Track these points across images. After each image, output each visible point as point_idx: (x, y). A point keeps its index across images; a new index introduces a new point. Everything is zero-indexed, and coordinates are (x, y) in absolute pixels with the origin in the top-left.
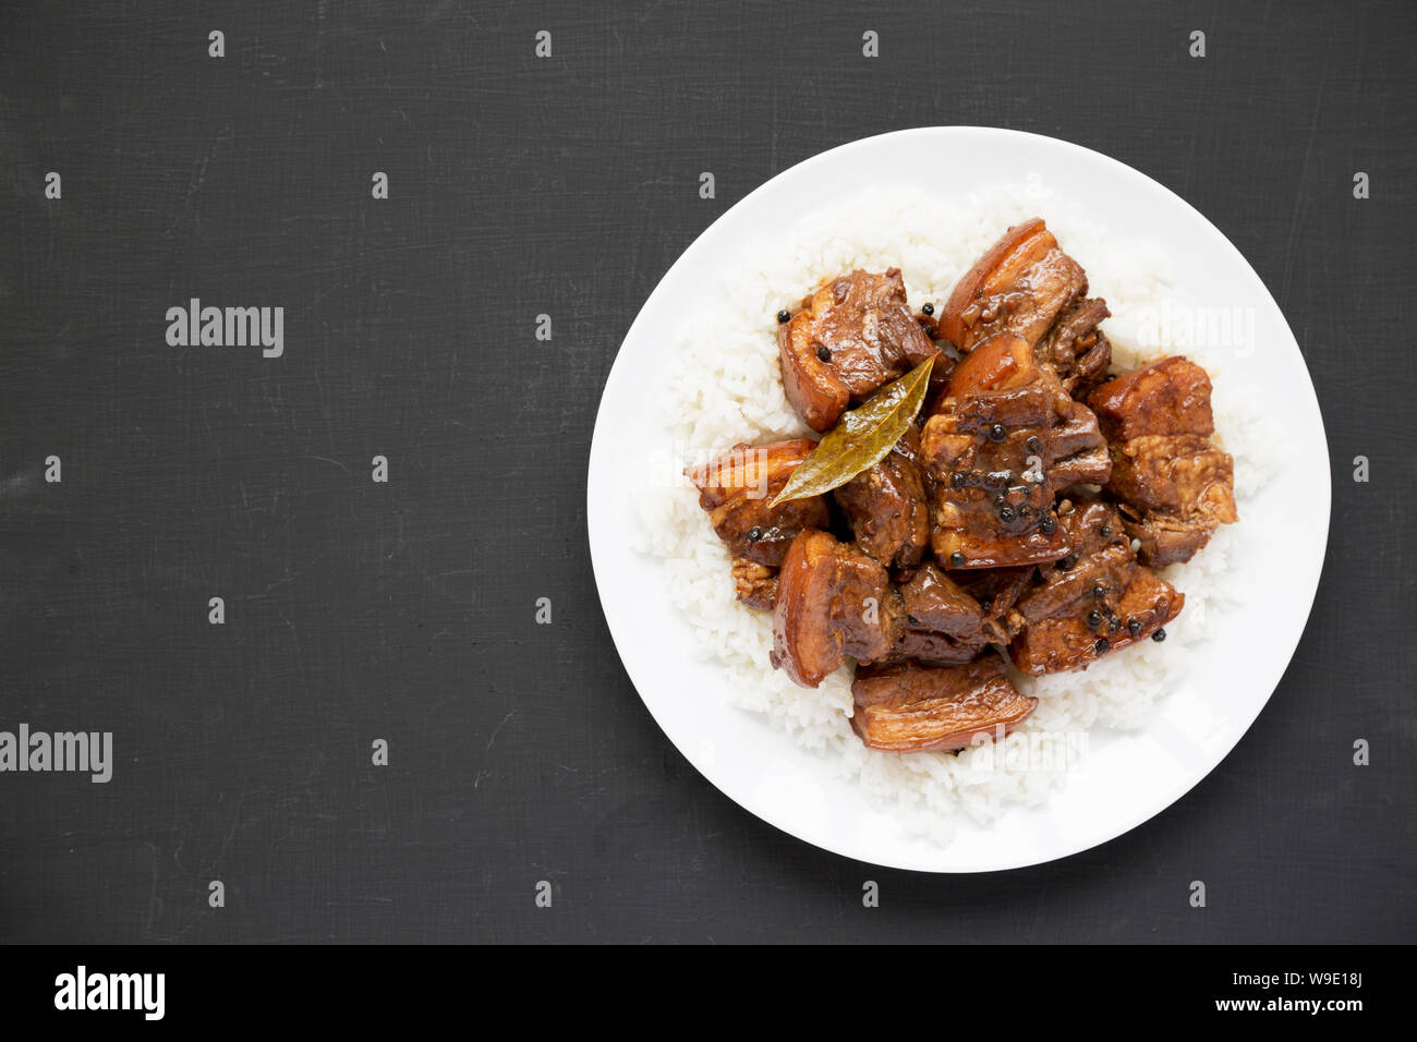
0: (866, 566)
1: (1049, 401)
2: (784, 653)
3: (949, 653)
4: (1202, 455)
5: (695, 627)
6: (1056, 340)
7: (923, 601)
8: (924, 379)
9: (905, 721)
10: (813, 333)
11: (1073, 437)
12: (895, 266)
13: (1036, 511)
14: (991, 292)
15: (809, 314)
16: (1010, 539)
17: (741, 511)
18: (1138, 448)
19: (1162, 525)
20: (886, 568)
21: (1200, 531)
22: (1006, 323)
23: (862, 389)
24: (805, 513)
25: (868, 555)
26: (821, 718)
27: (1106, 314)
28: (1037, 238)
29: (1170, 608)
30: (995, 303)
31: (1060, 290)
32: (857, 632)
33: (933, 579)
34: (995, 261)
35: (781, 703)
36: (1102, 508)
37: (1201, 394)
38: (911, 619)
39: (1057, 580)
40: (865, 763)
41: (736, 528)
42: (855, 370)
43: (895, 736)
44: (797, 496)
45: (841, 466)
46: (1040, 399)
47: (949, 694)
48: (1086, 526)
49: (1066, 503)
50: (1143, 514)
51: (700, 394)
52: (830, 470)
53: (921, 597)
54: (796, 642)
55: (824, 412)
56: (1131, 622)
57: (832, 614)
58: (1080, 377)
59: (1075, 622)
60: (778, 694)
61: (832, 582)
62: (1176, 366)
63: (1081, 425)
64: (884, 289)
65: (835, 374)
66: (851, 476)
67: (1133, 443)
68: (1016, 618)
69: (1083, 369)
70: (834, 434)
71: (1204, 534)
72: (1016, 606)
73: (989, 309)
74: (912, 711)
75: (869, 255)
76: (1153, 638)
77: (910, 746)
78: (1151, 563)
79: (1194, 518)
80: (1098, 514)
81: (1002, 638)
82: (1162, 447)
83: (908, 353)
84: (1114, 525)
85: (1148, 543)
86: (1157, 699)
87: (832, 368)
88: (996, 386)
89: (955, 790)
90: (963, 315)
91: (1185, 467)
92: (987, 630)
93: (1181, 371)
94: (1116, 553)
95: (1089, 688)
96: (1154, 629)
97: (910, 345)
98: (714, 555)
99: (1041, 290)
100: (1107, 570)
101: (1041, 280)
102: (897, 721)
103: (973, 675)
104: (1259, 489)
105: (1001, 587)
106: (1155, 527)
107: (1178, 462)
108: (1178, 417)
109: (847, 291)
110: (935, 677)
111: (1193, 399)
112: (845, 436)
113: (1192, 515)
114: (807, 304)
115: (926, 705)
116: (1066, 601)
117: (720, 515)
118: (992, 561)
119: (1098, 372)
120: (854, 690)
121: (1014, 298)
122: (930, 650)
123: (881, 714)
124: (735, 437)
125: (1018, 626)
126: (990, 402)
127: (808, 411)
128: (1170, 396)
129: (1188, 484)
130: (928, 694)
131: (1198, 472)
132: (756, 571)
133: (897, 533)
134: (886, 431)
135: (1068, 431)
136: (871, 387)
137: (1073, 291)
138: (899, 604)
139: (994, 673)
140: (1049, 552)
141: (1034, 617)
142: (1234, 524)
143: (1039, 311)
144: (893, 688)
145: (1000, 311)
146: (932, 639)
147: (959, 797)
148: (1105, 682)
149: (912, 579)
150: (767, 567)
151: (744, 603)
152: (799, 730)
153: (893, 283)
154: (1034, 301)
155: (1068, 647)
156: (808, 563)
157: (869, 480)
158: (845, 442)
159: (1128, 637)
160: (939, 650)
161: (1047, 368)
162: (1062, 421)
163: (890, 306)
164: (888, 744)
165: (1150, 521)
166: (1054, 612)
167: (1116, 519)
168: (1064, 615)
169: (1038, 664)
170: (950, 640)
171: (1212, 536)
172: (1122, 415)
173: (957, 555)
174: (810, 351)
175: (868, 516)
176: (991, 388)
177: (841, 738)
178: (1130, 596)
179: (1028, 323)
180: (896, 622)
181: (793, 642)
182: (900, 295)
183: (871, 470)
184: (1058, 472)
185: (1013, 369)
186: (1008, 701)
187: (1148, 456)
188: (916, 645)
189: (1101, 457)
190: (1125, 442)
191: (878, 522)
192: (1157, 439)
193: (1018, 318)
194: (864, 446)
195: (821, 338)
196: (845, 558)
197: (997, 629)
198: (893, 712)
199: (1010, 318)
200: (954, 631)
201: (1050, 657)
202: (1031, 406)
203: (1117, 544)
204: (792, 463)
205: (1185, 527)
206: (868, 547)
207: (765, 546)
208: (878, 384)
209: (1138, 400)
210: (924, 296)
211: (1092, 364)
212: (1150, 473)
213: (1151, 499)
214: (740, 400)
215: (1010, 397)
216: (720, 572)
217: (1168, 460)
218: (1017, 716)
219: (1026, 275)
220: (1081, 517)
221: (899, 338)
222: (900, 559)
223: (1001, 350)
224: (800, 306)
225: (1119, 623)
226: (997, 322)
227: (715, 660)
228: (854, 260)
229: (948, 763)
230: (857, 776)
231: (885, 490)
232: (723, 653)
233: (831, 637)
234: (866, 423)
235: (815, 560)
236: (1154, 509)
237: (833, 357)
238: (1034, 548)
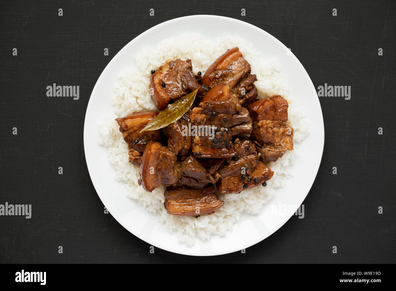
0: (170, 154)
1: (233, 106)
2: (141, 180)
3: (196, 184)
4: (283, 128)
5: (117, 170)
6: (239, 86)
7: (187, 167)
8: (194, 95)
9: (181, 205)
10: (161, 78)
11: (240, 118)
12: (189, 59)
13: (225, 141)
14: (219, 70)
15: (161, 72)
16: (216, 149)
17: (133, 133)
18: (262, 124)
19: (268, 149)
20: (176, 155)
21: (280, 152)
22: (223, 80)
23: (174, 97)
24: (153, 135)
25: (171, 151)
26: (155, 203)
27: (256, 80)
28: (236, 53)
29: (269, 176)
30: (220, 73)
31: (241, 71)
32: (166, 175)
33: (191, 160)
34: (221, 60)
35: (142, 197)
36: (248, 142)
37: (284, 108)
38: (184, 173)
39: (232, 164)
40: (168, 218)
41: (131, 139)
42: (173, 91)
43: (176, 210)
44: (149, 130)
45: (165, 121)
46: (228, 105)
47: (196, 198)
48: (243, 147)
49: (237, 139)
50: (262, 145)
51: (124, 95)
52: (161, 123)
53: (187, 166)
54: (145, 177)
55: (161, 103)
56: (255, 179)
57: (158, 169)
58: (246, 99)
59: (237, 178)
60: (141, 194)
61: (158, 158)
62: (277, 98)
63: (243, 114)
64: (185, 66)
65: (166, 91)
66: (167, 125)
67: (261, 122)
68: (218, 175)
69: (247, 97)
70: (164, 111)
71: (281, 153)
72: (218, 171)
73: (218, 75)
74: (183, 202)
75: (182, 55)
76: (263, 185)
77: (181, 213)
78: (264, 161)
79: (279, 148)
80: (247, 144)
81: (213, 181)
82: (270, 124)
83: (190, 87)
84: (252, 148)
85: (263, 154)
86: (264, 205)
87: (165, 89)
88: (216, 100)
89: (196, 229)
90: (209, 76)
91: (277, 131)
92: (208, 178)
93: (278, 100)
94: (253, 156)
95: (242, 200)
96: (263, 182)
97: (191, 84)
98: (124, 147)
99: (235, 70)
100: (249, 162)
101: (236, 67)
102: (178, 205)
103: (204, 192)
104: (302, 140)
105: (213, 165)
106: (266, 149)
107: (275, 129)
108: (276, 115)
109: (174, 65)
110: (192, 192)
111: (282, 109)
112: (167, 112)
113: (279, 147)
114: (161, 68)
115: (188, 201)
116: (234, 171)
117: (126, 134)
118: (210, 156)
119: (252, 98)
120: (165, 194)
121: (226, 72)
122: (190, 183)
123: (173, 202)
124: (134, 110)
125: (218, 177)
126: (212, 104)
127: (156, 103)
128: (274, 108)
129: (278, 137)
130: (189, 197)
131: (281, 133)
132: (136, 153)
133: (180, 144)
134: (180, 111)
135: (239, 116)
136: (178, 97)
137: (246, 71)
138: (180, 167)
139: (211, 192)
140: (228, 154)
141: (224, 175)
142: (292, 151)
143: (234, 77)
144: (178, 195)
145: (221, 76)
146: (191, 179)
147: (197, 231)
148: (247, 198)
149: (185, 159)
150: (140, 152)
151: (132, 163)
152: (148, 206)
153: (188, 64)
154: (233, 74)
155: (234, 186)
156: (150, 151)
157: (173, 126)
158: (167, 114)
159: (253, 184)
160: (193, 183)
161: (234, 95)
162: (238, 113)
163: (186, 71)
164: (174, 212)
165: (264, 147)
166: (230, 174)
167: (253, 146)
168: (233, 175)
169: (224, 190)
170: (197, 181)
171: (284, 154)
172: (258, 112)
173: (198, 153)
174: (159, 83)
175: (172, 138)
176: (215, 100)
177: (161, 210)
178: (256, 171)
179: (230, 80)
180: (179, 173)
181: (144, 177)
182: (190, 68)
183: (174, 123)
184: (235, 129)
185: (222, 95)
186: (214, 202)
187: (265, 126)
188: (185, 181)
189: (249, 125)
190: (258, 121)
191: (175, 140)
192: (269, 121)
193: (227, 78)
194: (173, 116)
195: (163, 80)
196: (164, 151)
197: (211, 178)
198: (177, 202)
199: (225, 78)
200: (197, 177)
201: (228, 188)
202: (225, 107)
203: (253, 154)
204: (150, 119)
205: (276, 150)
206: (171, 148)
207: (139, 145)
208: (180, 96)
209: (263, 108)
210: (199, 69)
211: (250, 96)
212: (265, 132)
213: (265, 140)
214: (137, 98)
215: (219, 103)
216: (125, 153)
217: (272, 128)
218: (217, 207)
219: (231, 65)
220: (242, 144)
221: (188, 82)
222: (181, 153)
223: (219, 88)
224: (159, 69)
225: (251, 179)
226: (220, 79)
227: (122, 181)
228: (177, 56)
229: (194, 220)
230: (165, 222)
231: (177, 130)
232: (125, 179)
233: (157, 176)
234: (174, 108)
235: (153, 151)
236: (266, 144)
237: (166, 86)
238: (224, 153)
